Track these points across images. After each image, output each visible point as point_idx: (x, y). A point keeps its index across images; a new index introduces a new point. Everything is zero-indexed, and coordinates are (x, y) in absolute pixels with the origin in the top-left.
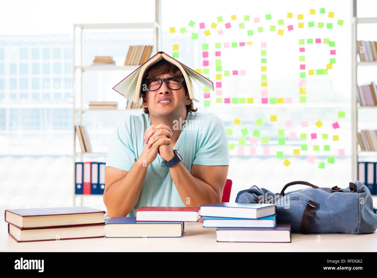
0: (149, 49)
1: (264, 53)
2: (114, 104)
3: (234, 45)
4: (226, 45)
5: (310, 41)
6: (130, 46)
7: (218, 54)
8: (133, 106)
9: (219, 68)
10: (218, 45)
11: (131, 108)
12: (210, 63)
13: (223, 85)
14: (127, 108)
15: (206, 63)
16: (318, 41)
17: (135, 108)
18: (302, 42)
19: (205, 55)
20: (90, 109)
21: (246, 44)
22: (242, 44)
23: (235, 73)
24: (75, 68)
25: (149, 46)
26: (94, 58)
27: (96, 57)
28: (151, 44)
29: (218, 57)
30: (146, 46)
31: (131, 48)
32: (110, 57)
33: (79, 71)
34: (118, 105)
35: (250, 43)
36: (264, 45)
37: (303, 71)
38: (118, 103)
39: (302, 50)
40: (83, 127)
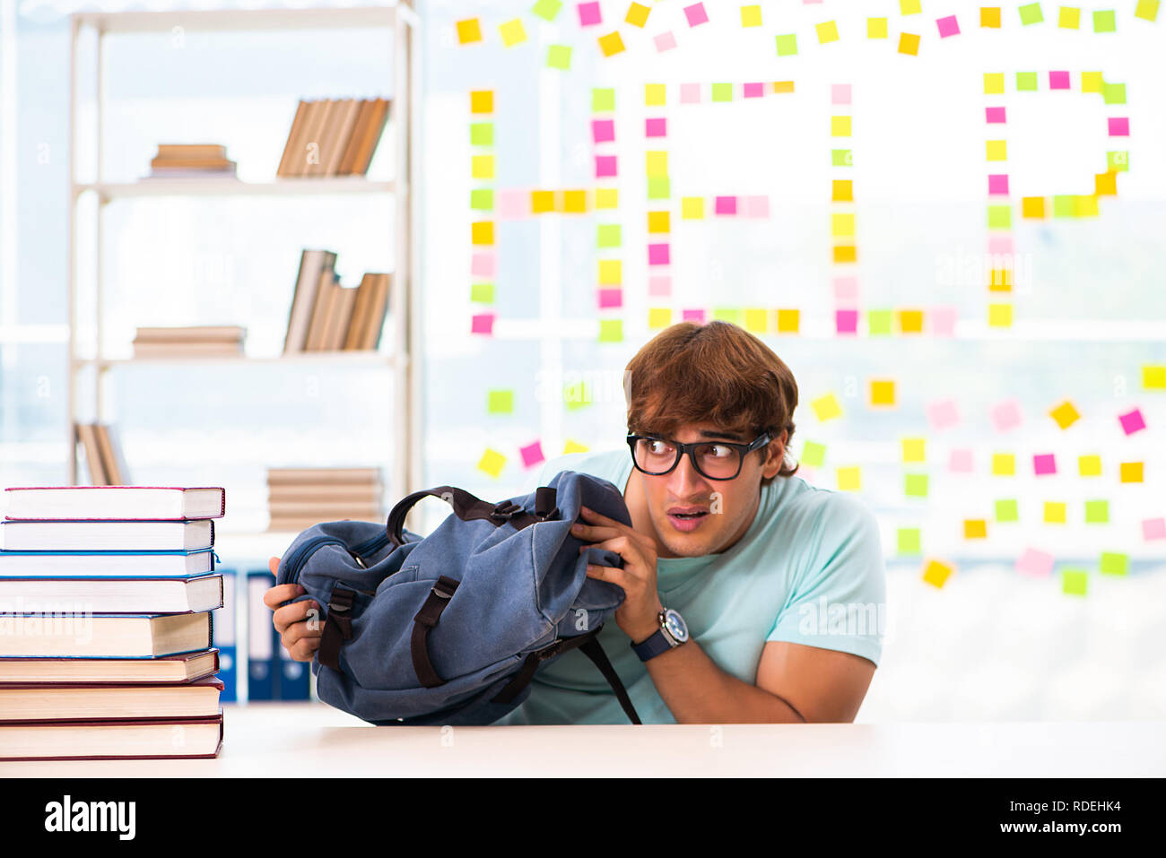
0: (378, 113)
1: (841, 126)
2: (232, 333)
3: (721, 93)
4: (690, 94)
5: (1025, 82)
6: (301, 103)
7: (656, 128)
8: (310, 344)
9: (659, 186)
10: (655, 92)
11: (304, 348)
12: (622, 166)
13: (675, 254)
14: (285, 349)
15: (606, 167)
16: (1060, 80)
17: (316, 349)
18: (993, 82)
19: (603, 131)
20: (138, 356)
21: (766, 90)
22: (753, 90)
23: (726, 206)
24: (77, 190)
25: (378, 101)
26: (153, 152)
27: (161, 147)
28: (385, 94)
29: (656, 143)
30: (363, 103)
31: (305, 109)
32: (217, 146)
33: (89, 200)
34: (246, 336)
35: (786, 87)
36: (842, 94)
37: (999, 200)
38: (246, 330)
39: (996, 115)
40: (106, 428)
